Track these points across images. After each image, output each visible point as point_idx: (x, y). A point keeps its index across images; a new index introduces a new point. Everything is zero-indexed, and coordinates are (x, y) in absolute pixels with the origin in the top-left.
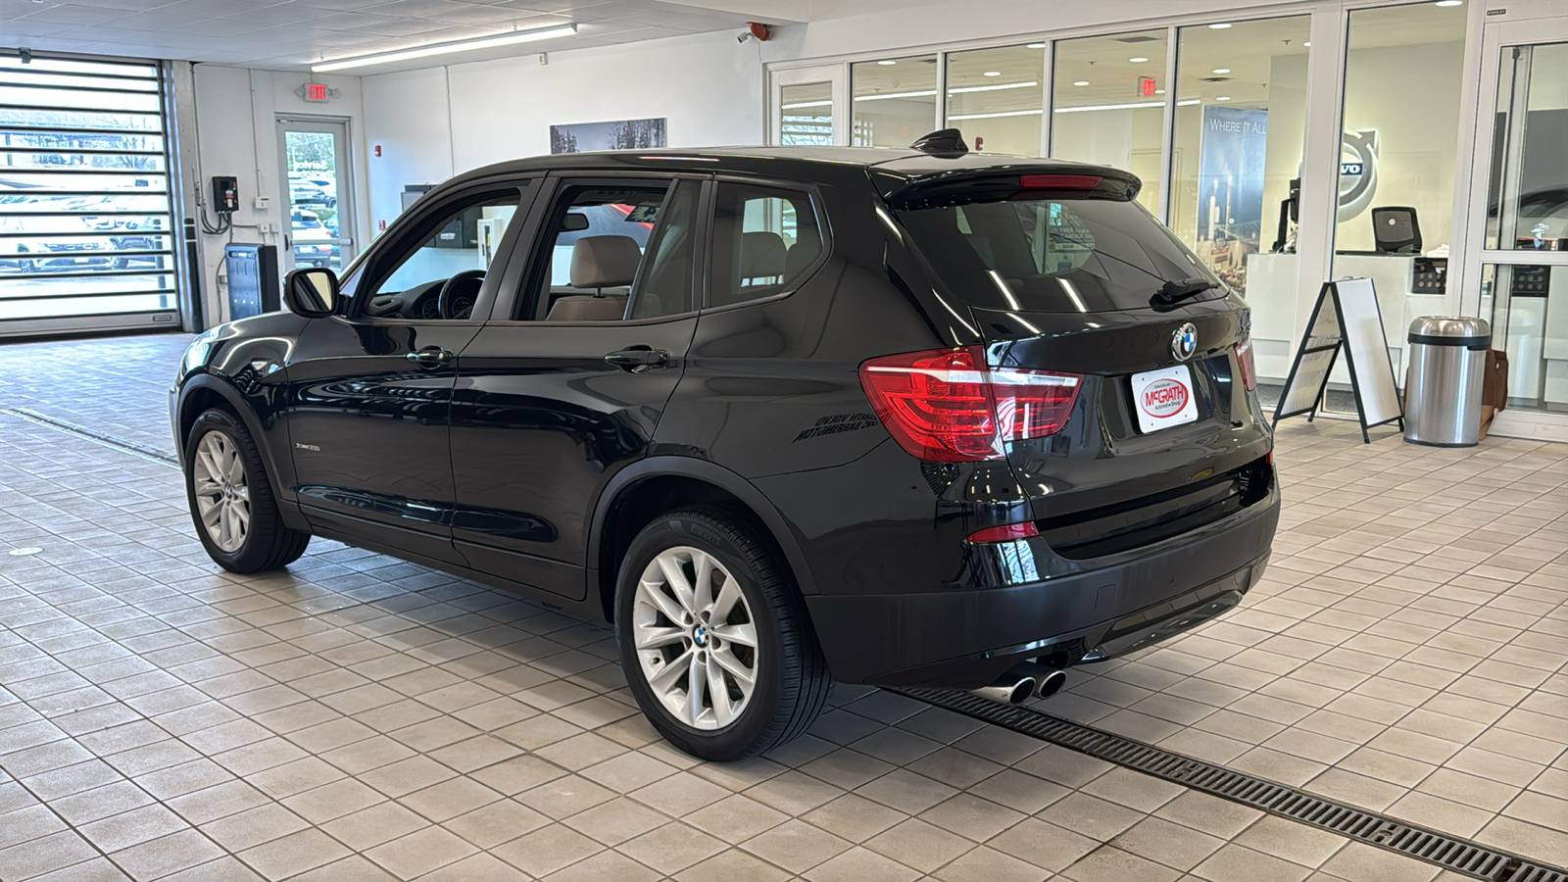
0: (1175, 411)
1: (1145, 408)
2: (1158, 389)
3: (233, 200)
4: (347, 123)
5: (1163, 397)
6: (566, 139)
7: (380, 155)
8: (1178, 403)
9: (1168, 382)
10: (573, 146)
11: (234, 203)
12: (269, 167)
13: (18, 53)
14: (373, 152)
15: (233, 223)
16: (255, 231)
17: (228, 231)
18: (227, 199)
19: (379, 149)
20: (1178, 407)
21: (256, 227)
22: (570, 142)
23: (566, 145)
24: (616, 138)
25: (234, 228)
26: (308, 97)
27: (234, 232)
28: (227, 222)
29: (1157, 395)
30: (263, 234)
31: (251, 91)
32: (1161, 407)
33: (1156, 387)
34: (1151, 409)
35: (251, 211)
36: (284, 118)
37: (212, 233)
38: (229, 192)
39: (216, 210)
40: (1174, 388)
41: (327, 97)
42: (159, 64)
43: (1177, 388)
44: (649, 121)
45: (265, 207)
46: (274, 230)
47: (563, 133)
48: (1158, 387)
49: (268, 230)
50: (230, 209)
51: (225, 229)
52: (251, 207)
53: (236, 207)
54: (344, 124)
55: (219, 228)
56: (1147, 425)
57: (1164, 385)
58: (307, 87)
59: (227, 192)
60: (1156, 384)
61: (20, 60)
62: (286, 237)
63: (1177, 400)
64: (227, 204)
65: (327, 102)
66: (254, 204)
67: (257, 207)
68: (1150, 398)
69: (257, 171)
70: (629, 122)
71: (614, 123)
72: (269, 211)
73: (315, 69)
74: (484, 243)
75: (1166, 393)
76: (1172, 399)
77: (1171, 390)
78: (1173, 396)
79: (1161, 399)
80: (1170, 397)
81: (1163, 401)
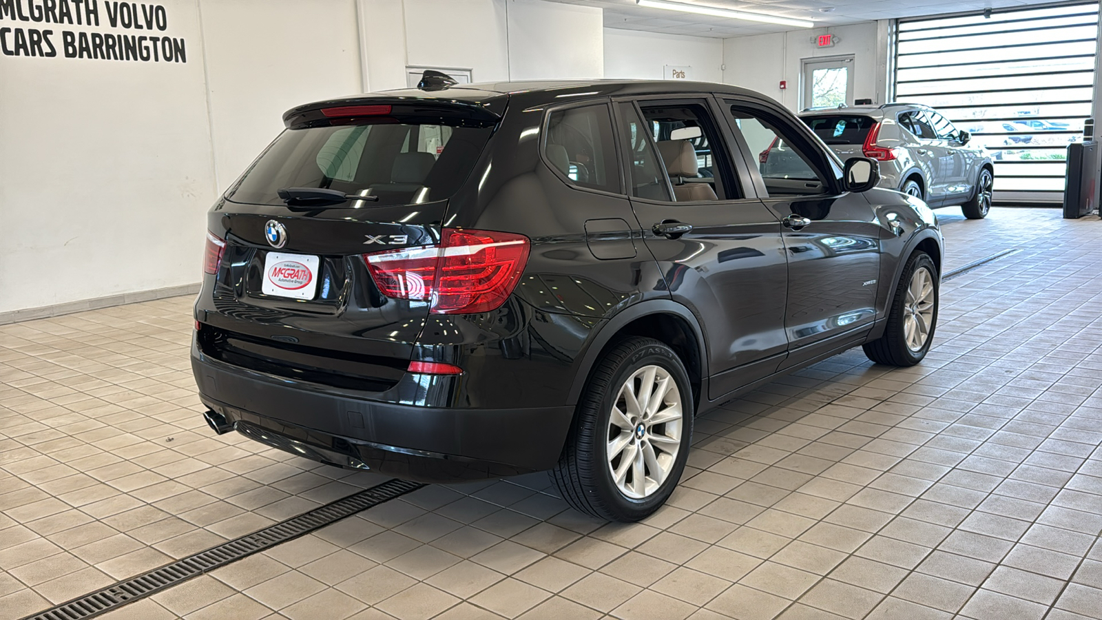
0: (294, 287)
1: (271, 277)
2: (287, 268)
5: (289, 274)
8: (301, 283)
9: (299, 265)
20: (300, 285)
29: (283, 272)
32: (283, 280)
33: (285, 265)
34: (275, 279)
40: (302, 271)
43: (304, 271)
48: (288, 266)
56: (268, 288)
57: (294, 266)
60: (286, 263)
63: (300, 280)
68: (277, 272)
75: (293, 272)
76: (296, 278)
77: (298, 271)
78: (298, 276)
79: (286, 275)
80: (295, 276)
81: (288, 277)
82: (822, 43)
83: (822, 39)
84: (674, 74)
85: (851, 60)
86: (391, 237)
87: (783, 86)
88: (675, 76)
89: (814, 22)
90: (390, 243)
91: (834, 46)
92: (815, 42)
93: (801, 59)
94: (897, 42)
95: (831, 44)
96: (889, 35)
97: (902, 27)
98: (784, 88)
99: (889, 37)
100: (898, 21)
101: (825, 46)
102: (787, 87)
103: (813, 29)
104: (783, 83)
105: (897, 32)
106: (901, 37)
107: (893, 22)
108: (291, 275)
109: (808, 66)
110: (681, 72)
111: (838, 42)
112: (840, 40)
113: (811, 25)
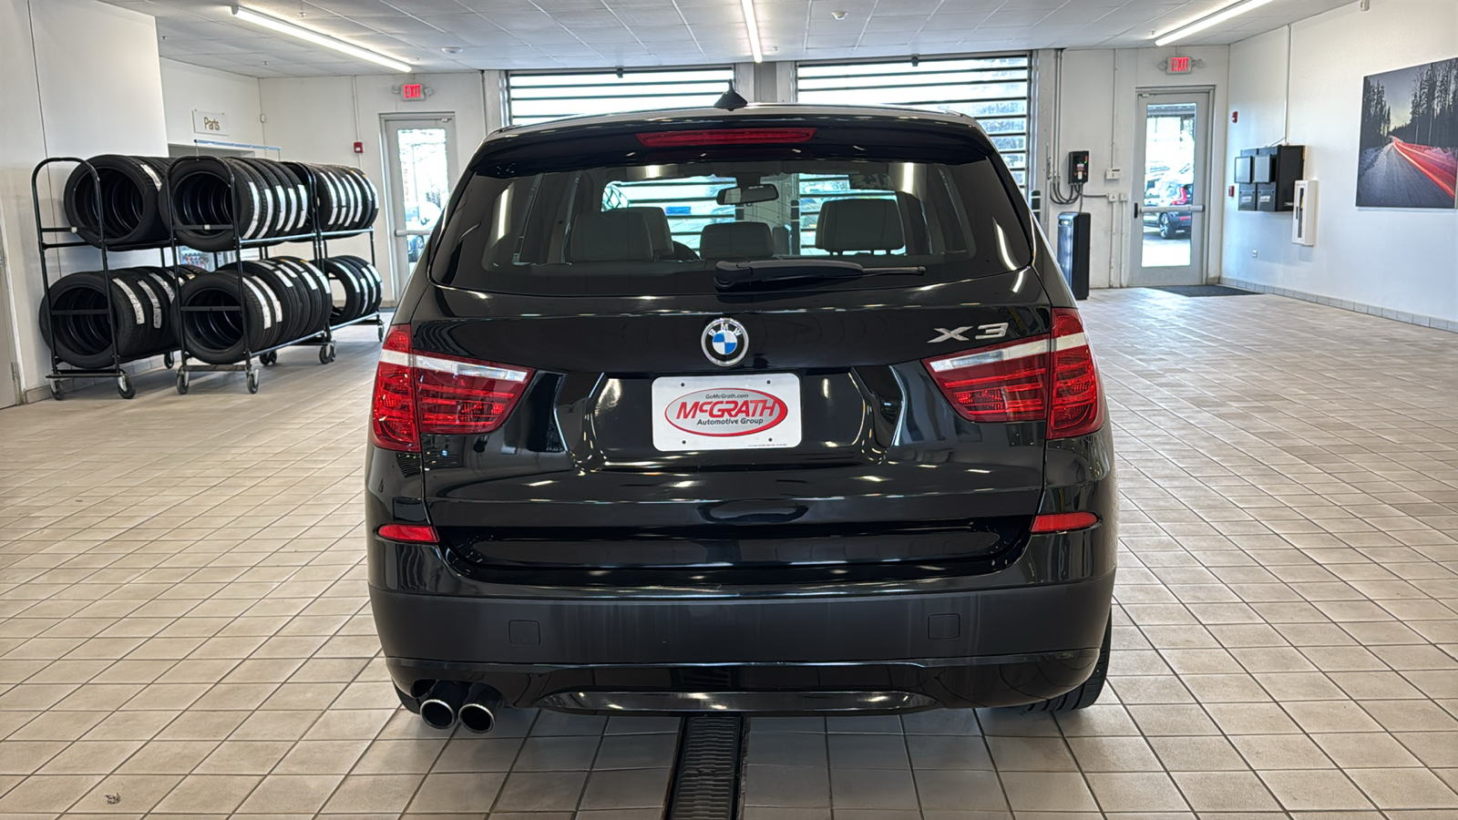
1: (673, 421)
2: (715, 400)
3: (1083, 172)
4: (1211, 92)
5: (723, 411)
6: (1376, 90)
7: (1235, 121)
8: (760, 422)
9: (745, 392)
10: (1381, 97)
11: (1083, 175)
12: (1125, 141)
13: (910, 59)
14: (1231, 118)
15: (1084, 193)
16: (1104, 200)
17: (1079, 200)
18: (1077, 172)
19: (1235, 115)
21: (1105, 196)
22: (1379, 92)
23: (1375, 97)
24: (1419, 85)
25: (1084, 199)
26: (1169, 70)
27: (1083, 202)
28: (1078, 192)
29: (706, 407)
30: (1112, 202)
31: (1115, 69)
32: (709, 422)
34: (687, 422)
35: (1103, 182)
36: (1146, 92)
37: (1062, 203)
38: (1080, 165)
39: (1069, 183)
40: (760, 402)
41: (1189, 68)
42: (1029, 54)
43: (765, 402)
44: (1450, 61)
45: (1115, 177)
46: (1122, 199)
47: (1374, 83)
48: (715, 396)
49: (1116, 199)
50: (1080, 181)
51: (1076, 199)
52: (1103, 178)
53: (1085, 179)
54: (1209, 93)
55: (1070, 199)
56: (670, 439)
57: (731, 396)
58: (1170, 61)
59: (1079, 165)
60: (710, 393)
61: (911, 64)
62: (1136, 205)
63: (757, 418)
64: (1077, 176)
65: (1190, 73)
66: (1105, 176)
67: (1108, 177)
68: (688, 409)
69: (1113, 143)
70: (1432, 64)
71: (1418, 66)
72: (1120, 181)
73: (1159, 43)
74: (1298, 205)
75: (732, 406)
76: (742, 416)
77: (746, 403)
78: (747, 413)
79: (715, 412)
80: (740, 411)
81: (722, 416)
82: (409, 94)
83: (409, 89)
84: (206, 124)
85: (449, 120)
86: (981, 327)
87: (358, 149)
88: (208, 126)
89: (411, 65)
90: (978, 337)
91: (425, 100)
92: (399, 93)
93: (380, 114)
94: (510, 100)
95: (422, 96)
96: (501, 90)
97: (514, 81)
98: (361, 151)
99: (501, 94)
100: (508, 74)
101: (414, 98)
102: (364, 150)
103: (410, 74)
104: (358, 145)
105: (509, 88)
106: (514, 93)
107: (503, 74)
108: (729, 411)
109: (390, 124)
110: (214, 122)
111: (430, 95)
112: (433, 93)
113: (407, 70)
